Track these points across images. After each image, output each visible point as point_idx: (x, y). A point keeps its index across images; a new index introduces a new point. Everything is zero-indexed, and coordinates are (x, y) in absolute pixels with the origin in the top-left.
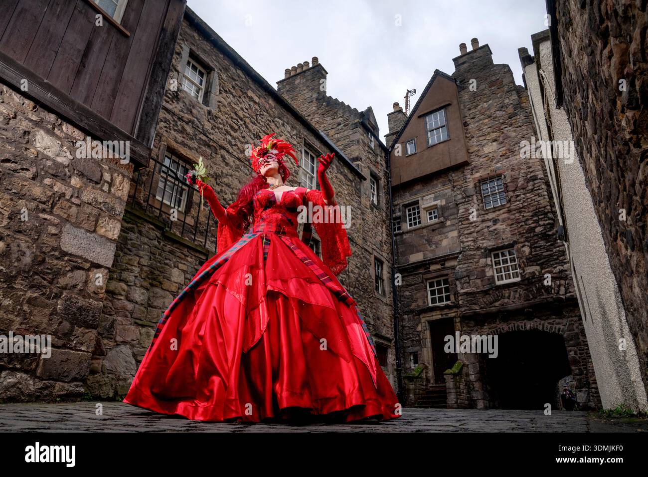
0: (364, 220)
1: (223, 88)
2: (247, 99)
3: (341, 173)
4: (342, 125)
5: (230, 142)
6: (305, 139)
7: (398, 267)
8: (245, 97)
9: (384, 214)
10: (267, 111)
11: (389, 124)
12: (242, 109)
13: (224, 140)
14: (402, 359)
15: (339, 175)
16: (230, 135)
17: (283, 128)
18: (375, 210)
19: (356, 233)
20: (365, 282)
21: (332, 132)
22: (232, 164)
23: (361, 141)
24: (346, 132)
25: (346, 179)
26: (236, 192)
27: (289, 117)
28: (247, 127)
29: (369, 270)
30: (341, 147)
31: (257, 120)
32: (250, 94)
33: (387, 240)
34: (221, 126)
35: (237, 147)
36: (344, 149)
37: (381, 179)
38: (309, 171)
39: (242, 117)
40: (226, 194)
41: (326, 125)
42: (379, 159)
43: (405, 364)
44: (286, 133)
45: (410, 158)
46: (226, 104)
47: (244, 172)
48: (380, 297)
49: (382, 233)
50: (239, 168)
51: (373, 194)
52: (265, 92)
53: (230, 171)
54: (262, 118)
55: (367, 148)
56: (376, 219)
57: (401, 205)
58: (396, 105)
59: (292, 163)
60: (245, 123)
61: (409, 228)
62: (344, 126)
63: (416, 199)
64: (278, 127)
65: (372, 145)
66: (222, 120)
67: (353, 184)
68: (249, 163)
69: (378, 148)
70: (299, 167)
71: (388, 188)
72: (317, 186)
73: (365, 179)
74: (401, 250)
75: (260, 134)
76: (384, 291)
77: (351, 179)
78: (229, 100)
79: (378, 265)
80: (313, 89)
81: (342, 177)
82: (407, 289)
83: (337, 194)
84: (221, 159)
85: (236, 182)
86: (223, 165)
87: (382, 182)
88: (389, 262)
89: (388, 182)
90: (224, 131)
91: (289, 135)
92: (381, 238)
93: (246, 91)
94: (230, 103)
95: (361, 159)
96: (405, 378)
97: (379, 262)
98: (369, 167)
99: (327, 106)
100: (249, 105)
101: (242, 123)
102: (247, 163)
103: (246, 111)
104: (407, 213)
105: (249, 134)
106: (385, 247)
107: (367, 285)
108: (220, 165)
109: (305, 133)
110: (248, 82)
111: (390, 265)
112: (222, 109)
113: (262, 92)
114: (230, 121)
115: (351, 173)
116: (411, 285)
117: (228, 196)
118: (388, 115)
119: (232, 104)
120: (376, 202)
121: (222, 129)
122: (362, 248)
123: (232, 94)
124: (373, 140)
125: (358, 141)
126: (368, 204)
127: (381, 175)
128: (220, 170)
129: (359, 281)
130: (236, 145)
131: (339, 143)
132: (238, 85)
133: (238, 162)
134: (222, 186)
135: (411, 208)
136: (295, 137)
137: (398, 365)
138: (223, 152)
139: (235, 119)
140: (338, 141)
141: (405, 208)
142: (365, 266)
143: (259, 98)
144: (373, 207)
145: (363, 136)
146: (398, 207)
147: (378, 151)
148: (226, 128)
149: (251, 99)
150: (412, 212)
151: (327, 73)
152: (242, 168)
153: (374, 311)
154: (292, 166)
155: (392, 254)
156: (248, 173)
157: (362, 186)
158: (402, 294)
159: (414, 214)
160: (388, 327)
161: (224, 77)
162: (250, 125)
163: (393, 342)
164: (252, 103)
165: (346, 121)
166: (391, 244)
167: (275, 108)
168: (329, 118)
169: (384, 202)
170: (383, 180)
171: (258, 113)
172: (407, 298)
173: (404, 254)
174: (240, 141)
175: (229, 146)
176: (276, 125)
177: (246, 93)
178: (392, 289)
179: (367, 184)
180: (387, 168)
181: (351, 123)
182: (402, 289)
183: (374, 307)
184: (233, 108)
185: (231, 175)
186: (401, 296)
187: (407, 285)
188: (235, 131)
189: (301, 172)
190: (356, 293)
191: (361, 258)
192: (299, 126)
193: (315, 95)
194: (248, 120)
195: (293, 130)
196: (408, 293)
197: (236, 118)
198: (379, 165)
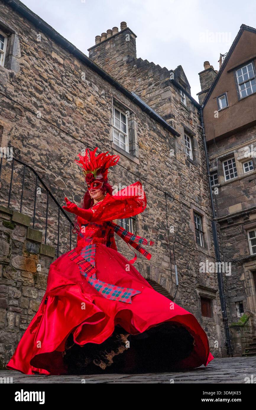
0: (180, 175)
1: (24, 50)
2: (52, 61)
3: (154, 130)
4: (153, 85)
5: (35, 104)
6: (114, 98)
7: (218, 220)
8: (48, 59)
9: (200, 169)
10: (73, 72)
11: (201, 82)
12: (46, 71)
13: (28, 102)
14: (227, 309)
15: (152, 133)
16: (35, 96)
17: (90, 88)
18: (191, 165)
19: (173, 188)
20: (185, 236)
21: (144, 93)
22: (38, 125)
23: (172, 99)
24: (157, 92)
25: (159, 136)
26: (44, 153)
27: (96, 77)
28: (52, 88)
29: (188, 224)
30: (153, 106)
31: (62, 81)
32: (54, 55)
33: (206, 194)
34: (25, 88)
35: (42, 109)
36: (157, 107)
37: (195, 135)
38: (121, 130)
39: (47, 78)
40: (34, 155)
41: (137, 86)
42: (192, 115)
43: (231, 313)
44: (94, 93)
45: (222, 112)
46: (29, 66)
47: (51, 133)
48: (201, 249)
49: (200, 187)
50: (46, 129)
51: (188, 150)
52: (70, 53)
53: (37, 133)
54: (68, 79)
55: (179, 106)
56: (193, 174)
57: (217, 159)
58: (206, 63)
59: (102, 123)
60: (50, 85)
61: (226, 180)
62: (156, 85)
63: (231, 152)
64: (85, 88)
65: (185, 103)
66: (26, 82)
67: (167, 140)
68: (57, 123)
69: (190, 105)
70: (109, 125)
71: (203, 143)
72: (130, 144)
73: (179, 136)
74: (219, 203)
75: (67, 95)
76: (205, 244)
77: (164, 135)
78: (32, 62)
79: (198, 219)
80: (123, 53)
81: (155, 135)
82: (228, 240)
83: (151, 151)
84: (27, 121)
85: (44, 143)
86: (29, 126)
87: (197, 138)
88: (208, 215)
89: (203, 137)
90: (28, 93)
91: (97, 95)
92: (198, 192)
93: (50, 53)
94: (33, 65)
95: (174, 116)
96: (232, 327)
97: (198, 216)
98: (182, 124)
99: (137, 68)
100: (54, 66)
101: (47, 84)
102: (55, 124)
103: (51, 73)
104: (224, 166)
105: (54, 95)
106: (204, 201)
107: (188, 238)
108: (25, 127)
109: (114, 93)
110: (51, 44)
111: (210, 218)
112: (25, 71)
113: (67, 53)
114: (34, 83)
115: (164, 130)
116: (231, 236)
117: (37, 158)
118: (199, 74)
119: (35, 66)
120: (191, 158)
121: (26, 91)
122: (180, 203)
123: (34, 56)
124: (185, 97)
125: (170, 99)
126: (184, 159)
127: (195, 131)
128: (26, 132)
129: (179, 235)
130: (41, 107)
131: (151, 103)
132: (40, 48)
133: (45, 124)
134: (30, 148)
135: (227, 161)
136: (104, 97)
137: (224, 315)
138: (28, 114)
139: (40, 81)
140: (150, 100)
141: (222, 161)
142: (184, 220)
143: (64, 60)
144: (188, 162)
145: (175, 94)
146: (214, 161)
147: (191, 108)
148: (30, 90)
149: (55, 61)
150: (228, 165)
151: (136, 37)
152: (50, 129)
153: (196, 264)
154: (102, 125)
155: (211, 207)
156: (56, 134)
157: (176, 143)
158: (223, 245)
159: (231, 167)
160: (211, 279)
161: (25, 39)
162: (56, 87)
163: (217, 292)
164: (56, 65)
165: (155, 80)
166: (210, 198)
167: (81, 69)
168: (140, 80)
169: (200, 156)
170: (197, 136)
171: (64, 74)
172: (230, 249)
173: (223, 206)
174: (45, 102)
175: (34, 108)
176: (83, 85)
177: (49, 55)
178: (213, 241)
179: (181, 139)
180: (201, 124)
181: (162, 82)
182: (223, 241)
183: (196, 260)
184: (37, 70)
185: (38, 137)
186: (223, 248)
187: (228, 237)
188: (40, 92)
189: (112, 131)
190: (177, 247)
191: (179, 213)
192: (107, 86)
193: (125, 59)
194: (53, 82)
195: (102, 91)
196: (229, 245)
197: (40, 79)
198: (193, 121)
